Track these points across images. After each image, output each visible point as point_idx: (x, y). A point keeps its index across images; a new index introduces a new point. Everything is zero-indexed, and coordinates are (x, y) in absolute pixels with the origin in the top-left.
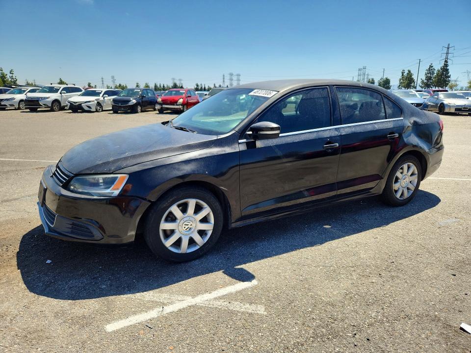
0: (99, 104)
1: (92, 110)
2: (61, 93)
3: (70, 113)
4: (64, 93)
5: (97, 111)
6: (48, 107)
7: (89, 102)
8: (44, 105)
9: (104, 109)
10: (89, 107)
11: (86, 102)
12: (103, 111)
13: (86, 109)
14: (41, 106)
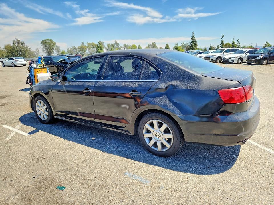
0: (241, 59)
1: (234, 62)
2: (223, 53)
3: (225, 64)
4: (225, 53)
5: (237, 63)
6: (214, 61)
7: (234, 57)
8: (212, 59)
9: (244, 62)
10: (233, 61)
11: (231, 58)
12: (243, 63)
13: (231, 61)
14: (211, 60)
